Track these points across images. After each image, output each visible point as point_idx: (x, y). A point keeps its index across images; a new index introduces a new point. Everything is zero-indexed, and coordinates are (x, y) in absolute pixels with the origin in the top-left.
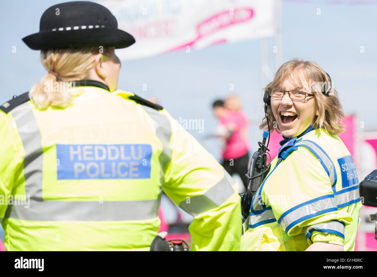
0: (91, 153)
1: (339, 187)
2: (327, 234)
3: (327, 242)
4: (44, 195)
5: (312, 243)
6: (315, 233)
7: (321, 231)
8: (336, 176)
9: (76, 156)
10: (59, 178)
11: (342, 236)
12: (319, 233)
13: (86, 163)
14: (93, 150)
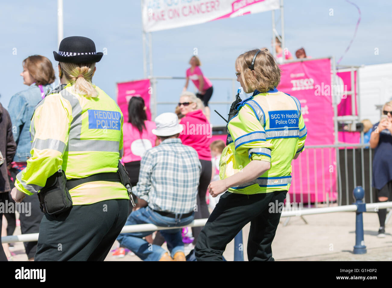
0: (101, 115)
1: (268, 127)
2: (260, 155)
3: (260, 160)
4: (81, 137)
5: (252, 160)
6: (253, 155)
7: (256, 153)
8: (265, 121)
9: (97, 116)
10: (90, 128)
11: (270, 156)
12: (256, 155)
13: (101, 120)
14: (102, 114)
